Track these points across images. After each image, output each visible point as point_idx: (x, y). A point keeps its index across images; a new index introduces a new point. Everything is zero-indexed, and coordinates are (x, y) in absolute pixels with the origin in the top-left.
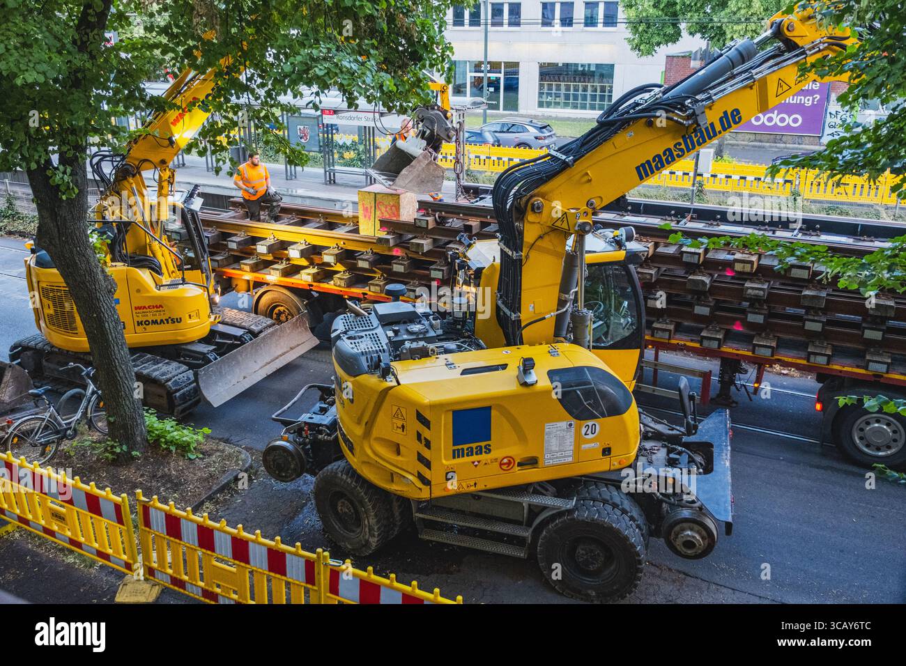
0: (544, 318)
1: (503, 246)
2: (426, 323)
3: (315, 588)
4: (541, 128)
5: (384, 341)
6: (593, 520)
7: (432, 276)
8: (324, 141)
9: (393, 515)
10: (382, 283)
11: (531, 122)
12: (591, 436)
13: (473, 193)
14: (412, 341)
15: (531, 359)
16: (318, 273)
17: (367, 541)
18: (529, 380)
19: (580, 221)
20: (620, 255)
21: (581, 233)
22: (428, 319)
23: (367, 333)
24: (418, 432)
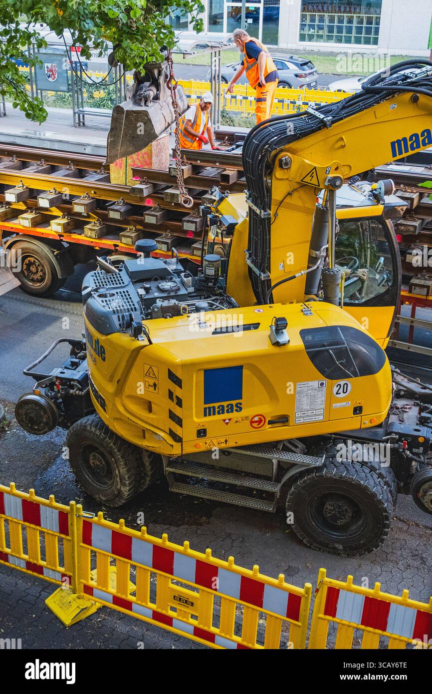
0: (294, 277)
1: (251, 204)
2: (178, 280)
3: (68, 538)
4: (302, 65)
5: (136, 299)
6: (341, 477)
7: (185, 228)
8: (72, 79)
9: (143, 465)
10: (133, 235)
11: (291, 58)
12: (342, 395)
13: (228, 140)
14: (164, 298)
15: (284, 319)
16: (68, 224)
17: (119, 491)
18: (282, 340)
19: (330, 176)
20: (378, 210)
21: (331, 188)
22: (179, 276)
23: (118, 291)
24: (169, 391)
